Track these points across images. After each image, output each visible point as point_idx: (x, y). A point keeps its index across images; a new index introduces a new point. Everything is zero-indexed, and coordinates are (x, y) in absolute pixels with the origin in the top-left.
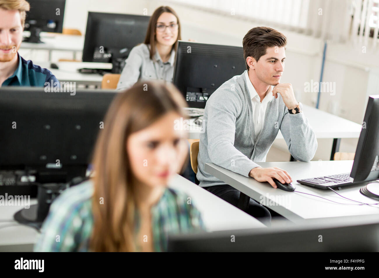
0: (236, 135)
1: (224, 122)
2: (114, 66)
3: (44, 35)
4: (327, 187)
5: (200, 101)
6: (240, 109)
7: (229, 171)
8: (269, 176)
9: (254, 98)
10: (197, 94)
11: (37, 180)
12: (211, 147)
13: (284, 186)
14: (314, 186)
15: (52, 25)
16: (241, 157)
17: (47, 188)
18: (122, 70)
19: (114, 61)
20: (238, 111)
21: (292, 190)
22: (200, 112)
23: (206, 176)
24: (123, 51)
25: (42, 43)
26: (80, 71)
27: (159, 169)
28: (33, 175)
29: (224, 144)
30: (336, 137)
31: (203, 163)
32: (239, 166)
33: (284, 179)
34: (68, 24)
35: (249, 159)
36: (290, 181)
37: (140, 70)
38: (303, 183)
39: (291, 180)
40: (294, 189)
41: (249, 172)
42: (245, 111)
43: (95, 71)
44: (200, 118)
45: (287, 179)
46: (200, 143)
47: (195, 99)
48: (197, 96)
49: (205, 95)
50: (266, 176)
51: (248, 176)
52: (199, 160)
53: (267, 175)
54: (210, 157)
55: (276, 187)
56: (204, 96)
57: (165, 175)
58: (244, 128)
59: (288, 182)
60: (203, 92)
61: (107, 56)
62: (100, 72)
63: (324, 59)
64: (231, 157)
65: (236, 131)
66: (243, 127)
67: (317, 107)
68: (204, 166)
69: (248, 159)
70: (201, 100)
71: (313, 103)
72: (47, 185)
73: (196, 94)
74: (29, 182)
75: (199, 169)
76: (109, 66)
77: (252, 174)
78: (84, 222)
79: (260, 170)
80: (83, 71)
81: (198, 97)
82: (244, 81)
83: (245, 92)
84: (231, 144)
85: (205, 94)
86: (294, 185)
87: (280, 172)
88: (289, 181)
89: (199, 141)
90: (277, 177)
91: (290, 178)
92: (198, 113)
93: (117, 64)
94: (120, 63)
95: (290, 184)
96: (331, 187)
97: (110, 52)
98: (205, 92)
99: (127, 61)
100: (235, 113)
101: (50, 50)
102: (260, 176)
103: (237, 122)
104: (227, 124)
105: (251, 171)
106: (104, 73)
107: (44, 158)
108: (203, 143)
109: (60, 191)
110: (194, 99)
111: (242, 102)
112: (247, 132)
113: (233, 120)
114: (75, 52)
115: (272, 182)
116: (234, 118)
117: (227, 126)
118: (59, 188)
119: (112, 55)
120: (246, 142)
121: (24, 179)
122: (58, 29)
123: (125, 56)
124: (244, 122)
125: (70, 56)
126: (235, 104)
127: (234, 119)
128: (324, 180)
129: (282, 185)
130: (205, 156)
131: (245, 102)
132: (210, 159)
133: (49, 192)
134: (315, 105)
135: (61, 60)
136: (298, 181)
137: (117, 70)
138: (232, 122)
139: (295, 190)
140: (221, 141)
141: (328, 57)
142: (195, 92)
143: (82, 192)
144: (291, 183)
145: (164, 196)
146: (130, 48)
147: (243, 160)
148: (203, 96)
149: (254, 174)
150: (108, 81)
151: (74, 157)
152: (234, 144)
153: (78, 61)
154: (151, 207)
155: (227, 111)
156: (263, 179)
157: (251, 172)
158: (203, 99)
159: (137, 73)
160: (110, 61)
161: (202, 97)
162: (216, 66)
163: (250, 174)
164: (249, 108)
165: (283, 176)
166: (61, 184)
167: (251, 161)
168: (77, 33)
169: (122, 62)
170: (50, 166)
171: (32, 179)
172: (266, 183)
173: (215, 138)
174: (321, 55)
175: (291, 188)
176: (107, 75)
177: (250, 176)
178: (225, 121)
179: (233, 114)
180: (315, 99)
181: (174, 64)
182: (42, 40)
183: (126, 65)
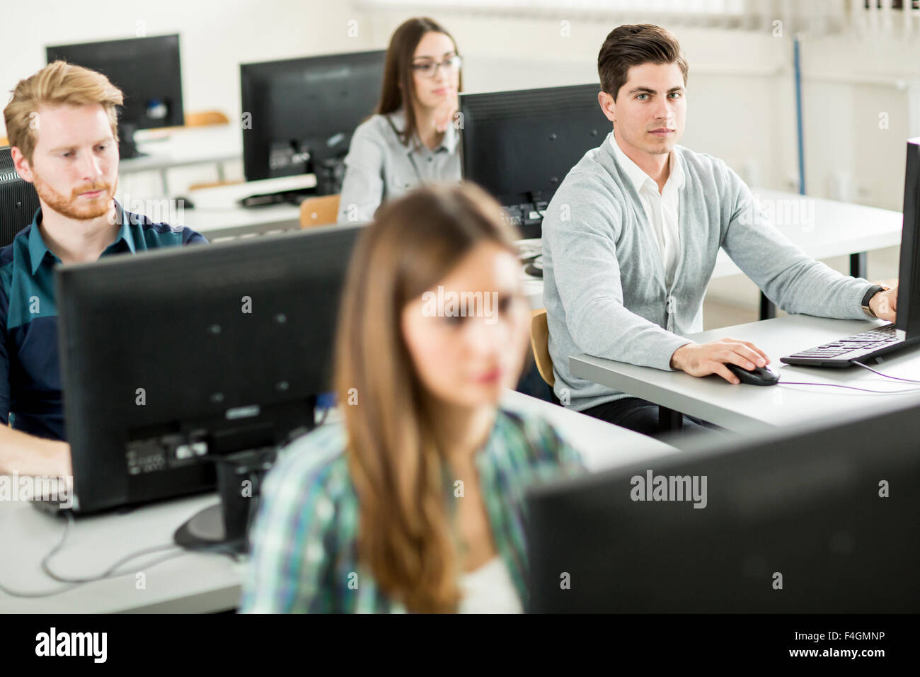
0: (623, 279)
1: (590, 258)
2: (319, 179)
3: (142, 137)
4: (850, 361)
5: (532, 223)
6: (618, 220)
7: (625, 365)
8: (717, 361)
9: (643, 186)
10: (522, 207)
11: (211, 450)
12: (574, 321)
13: (753, 376)
14: (820, 364)
15: (159, 111)
16: (644, 328)
17: (236, 464)
18: (340, 186)
19: (317, 168)
20: (615, 225)
21: (772, 382)
22: (537, 248)
23: (576, 387)
24: (335, 140)
25: (143, 155)
26: (244, 203)
27: (478, 367)
28: (200, 440)
29: (602, 308)
30: (854, 251)
31: (562, 361)
32: (646, 350)
33: (749, 361)
34: (194, 100)
35: (664, 330)
36: (764, 361)
37: (383, 176)
38: (795, 363)
39: (766, 359)
40: (778, 379)
41: (669, 360)
42: (631, 220)
43: (279, 198)
44: (537, 260)
45: (756, 357)
46: (549, 317)
47: (520, 220)
48: (523, 211)
49: (541, 206)
50: (710, 362)
51: (669, 369)
52: (554, 354)
53: (711, 359)
54: (577, 343)
55: (736, 381)
56: (538, 209)
57: (491, 377)
58: (638, 259)
59: (760, 365)
60: (535, 199)
61: (300, 158)
62: (290, 198)
63: (798, 77)
64: (623, 334)
65: (621, 270)
66: (635, 256)
67: (802, 191)
68: (568, 368)
69: (662, 330)
70: (533, 220)
71: (791, 185)
72: (234, 457)
73: (519, 208)
74: (196, 457)
75: (558, 373)
76: (309, 181)
77: (676, 362)
78: (337, 507)
79: (692, 350)
80: (251, 202)
81: (526, 214)
82: (613, 157)
83: (620, 181)
84: (616, 303)
85: (540, 204)
86: (775, 369)
87: (738, 347)
88: (762, 362)
89: (545, 311)
90: (735, 360)
91: (763, 356)
92: (532, 251)
93: (326, 174)
94: (331, 169)
95: (765, 368)
96: (859, 359)
97: (304, 148)
98: (539, 199)
99: (348, 160)
100: (610, 230)
101: (163, 169)
102: (695, 365)
103: (620, 249)
104: (597, 262)
105: (673, 354)
106: (300, 198)
107: (218, 398)
108: (555, 317)
109: (267, 466)
110: (518, 220)
111: (620, 202)
112: (645, 267)
113: (608, 249)
114: (220, 164)
115: (726, 373)
116: (611, 243)
117: (598, 266)
118: (262, 459)
119: (311, 153)
120: (649, 292)
121: (182, 453)
122: (174, 118)
123: (342, 152)
124: (635, 246)
125: (209, 174)
126: (606, 212)
127: (609, 246)
128: (841, 348)
129: (748, 374)
130: (566, 345)
131: (626, 202)
132: (578, 348)
133: (242, 470)
134: (797, 189)
135: (196, 187)
136: (783, 360)
137: (328, 185)
138: (608, 253)
139: (779, 381)
140: (594, 302)
141: (806, 72)
142: (515, 204)
143: (323, 444)
144: (768, 366)
145: (496, 426)
146: (349, 132)
147: (651, 334)
148: (535, 209)
149: (681, 361)
150: (314, 216)
151: (284, 386)
152: (622, 301)
153: (234, 183)
154: (473, 454)
155: (592, 232)
156: (705, 369)
157: (675, 358)
158: (538, 217)
159: (377, 184)
160: (309, 168)
161: (535, 213)
162: (555, 136)
163: (672, 363)
164: (638, 213)
165: (747, 355)
166: (265, 450)
167: (669, 334)
168: (219, 119)
169: (336, 166)
170: (233, 414)
171: (201, 448)
172: (713, 377)
173: (578, 297)
174: (790, 70)
175: (768, 377)
176: (308, 202)
177: (675, 368)
178: (593, 257)
179: (607, 236)
180: (794, 176)
181: (456, 149)
182: (142, 148)
183: (349, 171)
